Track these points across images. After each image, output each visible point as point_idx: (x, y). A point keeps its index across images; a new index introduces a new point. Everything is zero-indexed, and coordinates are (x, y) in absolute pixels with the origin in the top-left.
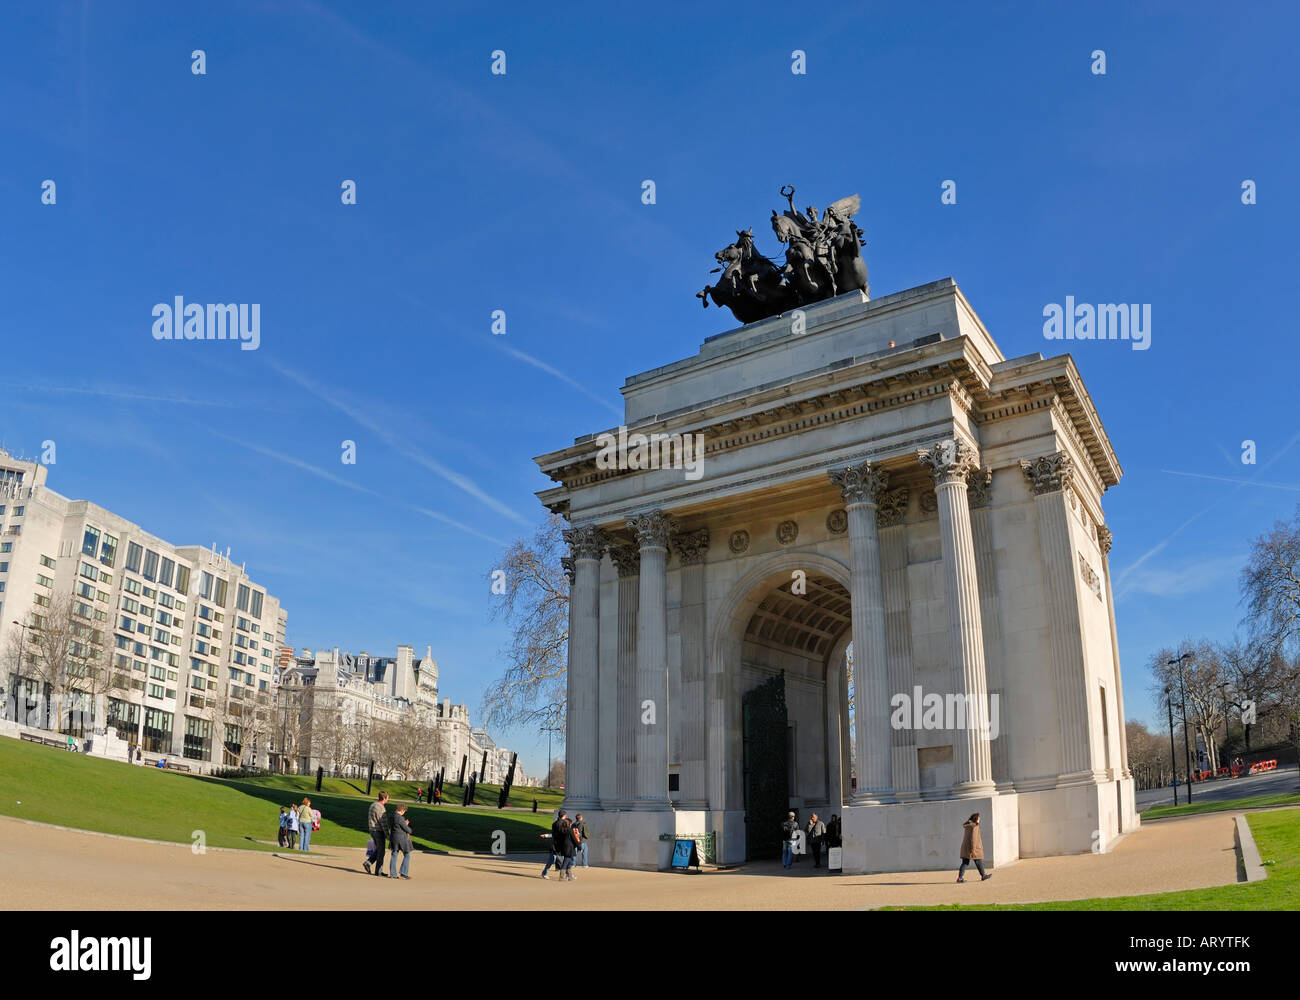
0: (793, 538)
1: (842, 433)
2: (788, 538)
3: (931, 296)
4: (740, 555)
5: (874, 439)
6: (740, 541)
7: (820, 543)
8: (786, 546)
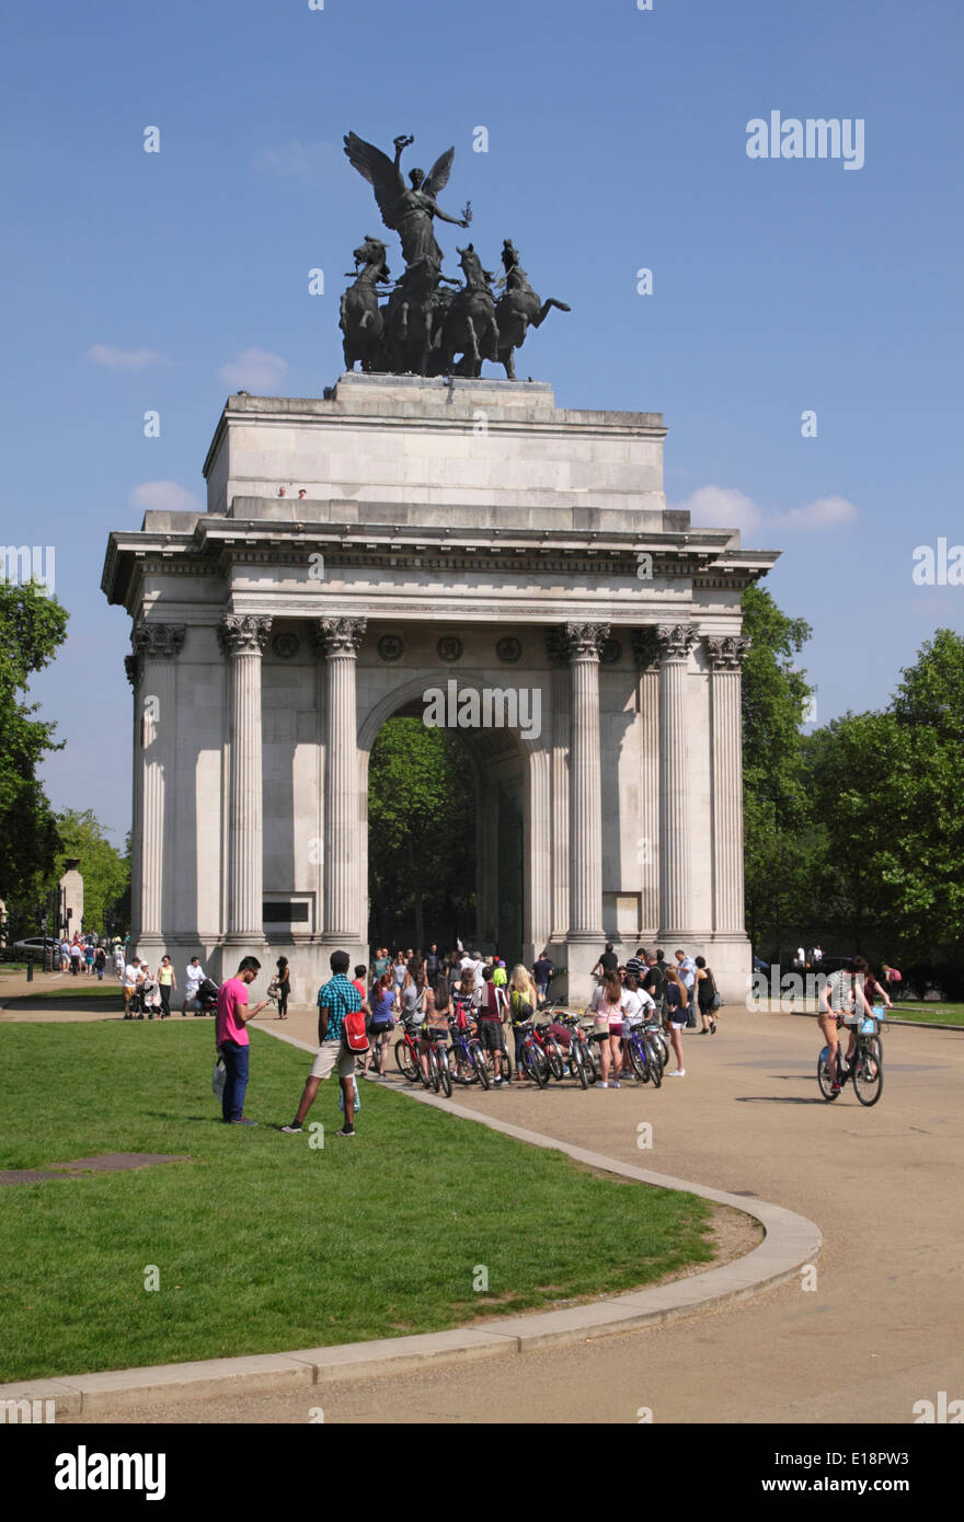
0: (457, 657)
2: (451, 656)
3: (640, 431)
4: (391, 664)
5: (613, 601)
6: (391, 648)
7: (488, 669)
8: (448, 665)
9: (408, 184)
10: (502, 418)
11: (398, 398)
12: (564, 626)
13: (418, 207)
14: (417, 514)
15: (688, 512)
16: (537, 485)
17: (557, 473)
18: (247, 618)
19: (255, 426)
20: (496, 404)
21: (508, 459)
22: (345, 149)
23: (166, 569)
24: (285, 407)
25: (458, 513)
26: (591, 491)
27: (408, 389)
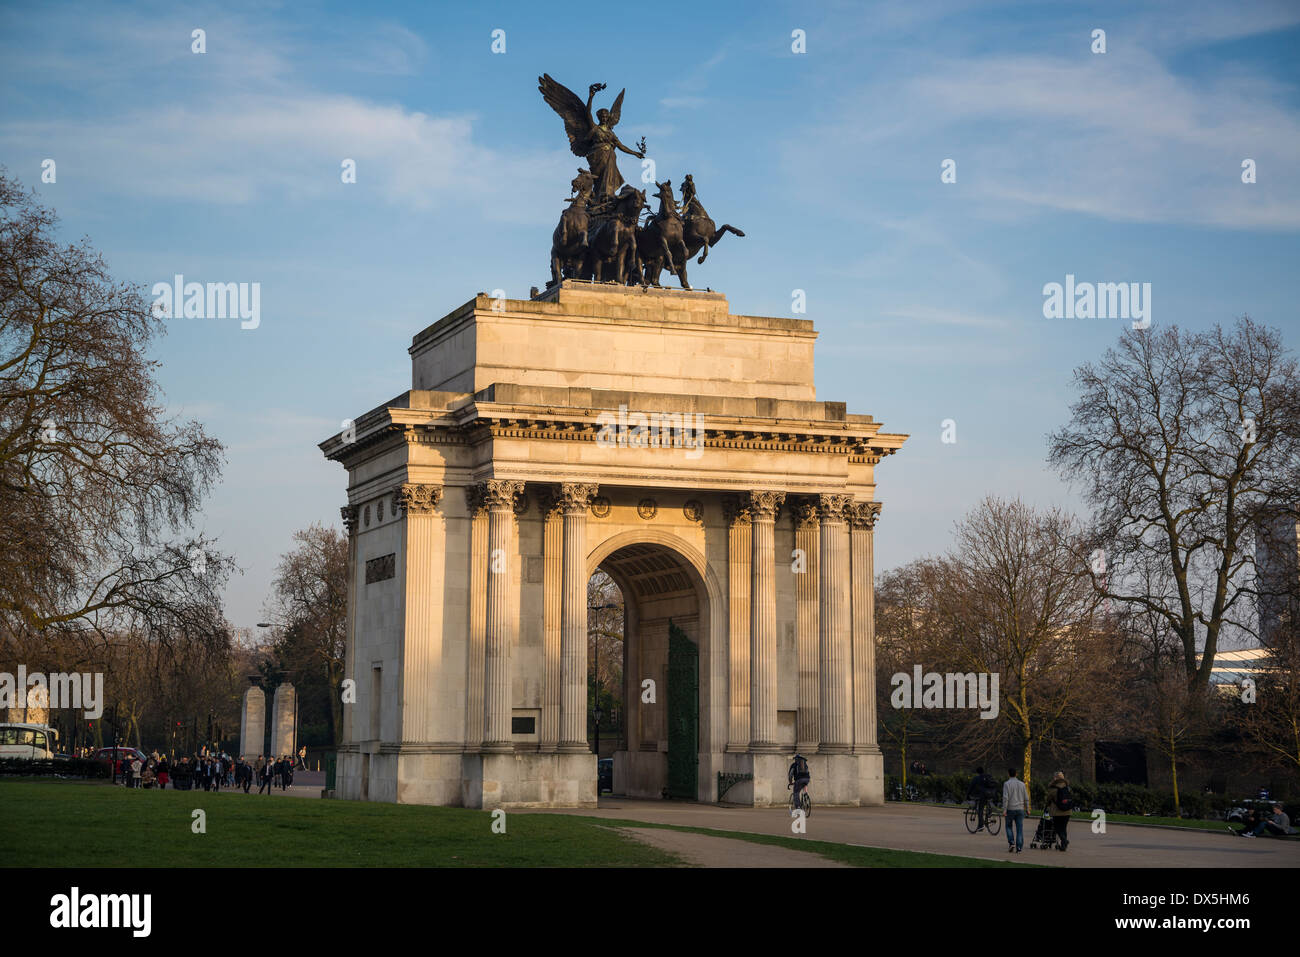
0: (653, 515)
1: (763, 460)
2: (649, 514)
3: (797, 334)
4: (602, 520)
5: (787, 474)
6: (602, 507)
7: (678, 526)
8: (646, 522)
9: (596, 121)
10: (690, 321)
11: (608, 302)
12: (748, 493)
13: (605, 141)
14: (637, 401)
15: (845, 404)
16: (716, 376)
17: (732, 366)
18: (505, 483)
19: (497, 323)
20: (684, 310)
21: (694, 354)
22: (539, 88)
23: (427, 439)
24: (521, 308)
25: (668, 401)
26: (758, 382)
27: (616, 295)
